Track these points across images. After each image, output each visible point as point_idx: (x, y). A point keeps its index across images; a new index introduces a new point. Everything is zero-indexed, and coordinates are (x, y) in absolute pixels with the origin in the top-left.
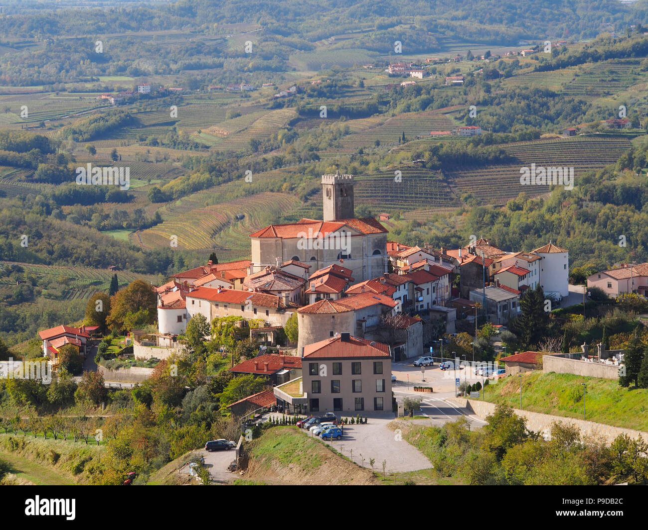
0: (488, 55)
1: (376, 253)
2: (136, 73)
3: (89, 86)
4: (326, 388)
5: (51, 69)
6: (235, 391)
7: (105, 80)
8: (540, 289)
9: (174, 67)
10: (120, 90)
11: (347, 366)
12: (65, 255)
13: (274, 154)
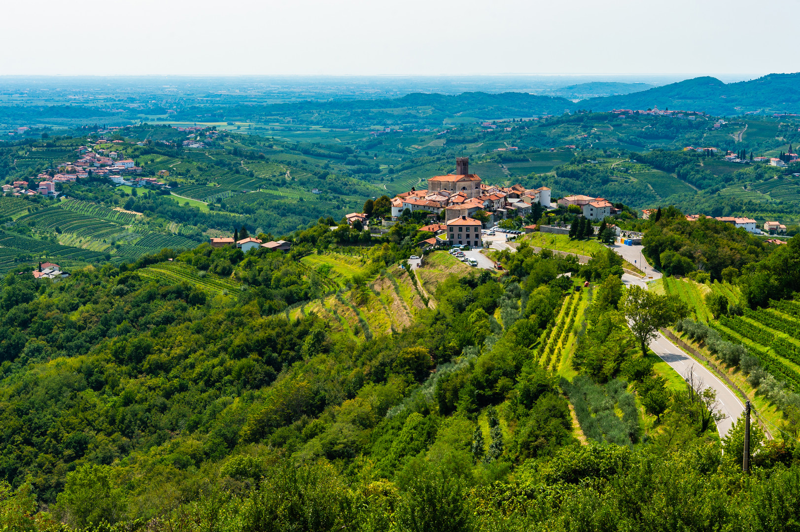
0: (521, 120)
1: (476, 188)
2: (385, 124)
3: (366, 129)
4: (456, 236)
5: (352, 122)
6: (420, 238)
7: (372, 127)
8: (539, 203)
9: (399, 122)
10: (378, 130)
11: (464, 229)
12: (355, 192)
13: (437, 156)
